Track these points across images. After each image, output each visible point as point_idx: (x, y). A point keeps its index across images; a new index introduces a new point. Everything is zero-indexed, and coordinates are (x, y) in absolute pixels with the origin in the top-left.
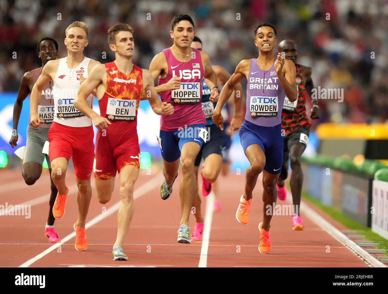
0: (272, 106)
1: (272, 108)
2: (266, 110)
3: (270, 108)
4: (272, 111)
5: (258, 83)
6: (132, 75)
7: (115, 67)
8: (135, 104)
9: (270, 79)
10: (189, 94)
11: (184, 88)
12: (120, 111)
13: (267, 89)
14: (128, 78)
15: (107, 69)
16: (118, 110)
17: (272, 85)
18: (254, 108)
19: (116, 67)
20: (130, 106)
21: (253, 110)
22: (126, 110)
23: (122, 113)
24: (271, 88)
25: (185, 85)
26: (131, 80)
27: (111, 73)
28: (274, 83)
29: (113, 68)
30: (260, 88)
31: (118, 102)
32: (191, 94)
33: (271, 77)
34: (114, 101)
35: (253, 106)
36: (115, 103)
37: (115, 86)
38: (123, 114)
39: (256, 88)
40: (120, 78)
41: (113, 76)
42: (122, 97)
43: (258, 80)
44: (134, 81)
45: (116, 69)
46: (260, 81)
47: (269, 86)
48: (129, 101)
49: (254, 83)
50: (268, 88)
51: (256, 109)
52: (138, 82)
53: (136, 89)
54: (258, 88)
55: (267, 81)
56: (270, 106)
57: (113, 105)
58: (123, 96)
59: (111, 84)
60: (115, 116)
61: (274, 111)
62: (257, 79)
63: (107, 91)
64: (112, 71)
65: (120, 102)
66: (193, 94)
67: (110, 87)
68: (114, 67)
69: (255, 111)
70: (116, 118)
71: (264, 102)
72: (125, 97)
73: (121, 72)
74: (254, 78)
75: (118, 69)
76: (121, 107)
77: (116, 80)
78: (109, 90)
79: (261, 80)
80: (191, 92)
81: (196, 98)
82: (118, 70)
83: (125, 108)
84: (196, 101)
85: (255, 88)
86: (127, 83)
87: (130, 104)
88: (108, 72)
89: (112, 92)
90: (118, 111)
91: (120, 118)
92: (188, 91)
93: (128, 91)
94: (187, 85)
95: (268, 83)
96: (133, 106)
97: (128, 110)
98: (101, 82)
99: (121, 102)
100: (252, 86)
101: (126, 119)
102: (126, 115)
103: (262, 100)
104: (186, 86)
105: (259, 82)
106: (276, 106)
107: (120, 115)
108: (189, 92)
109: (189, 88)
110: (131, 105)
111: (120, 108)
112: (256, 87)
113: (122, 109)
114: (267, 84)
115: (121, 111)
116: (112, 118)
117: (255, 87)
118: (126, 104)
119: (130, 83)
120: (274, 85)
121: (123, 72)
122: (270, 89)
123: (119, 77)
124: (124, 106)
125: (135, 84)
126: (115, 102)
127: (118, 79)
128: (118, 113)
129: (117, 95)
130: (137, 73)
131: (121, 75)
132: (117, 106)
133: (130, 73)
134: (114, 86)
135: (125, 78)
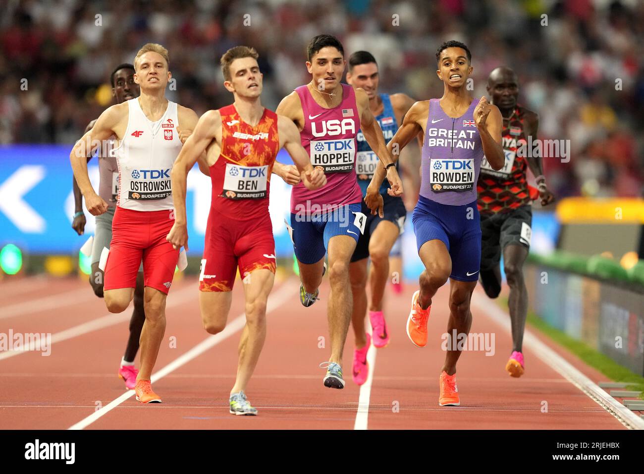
0: (466, 173)
1: (466, 177)
2: (456, 181)
3: (463, 177)
4: (466, 181)
5: (442, 137)
6: (262, 126)
7: (235, 115)
8: (266, 173)
9: (463, 132)
10: (338, 158)
11: (329, 149)
12: (245, 185)
13: (457, 147)
14: (255, 133)
15: (224, 117)
16: (241, 183)
17: (466, 142)
18: (438, 177)
19: (237, 114)
20: (259, 176)
21: (437, 181)
22: (253, 182)
23: (248, 187)
24: (464, 146)
26: (261, 135)
27: (229, 124)
28: (468, 139)
29: (232, 117)
30: (446, 145)
31: (242, 171)
32: (341, 157)
33: (465, 129)
34: (236, 169)
35: (435, 175)
36: (237, 173)
37: (236, 145)
38: (249, 189)
39: (440, 145)
40: (243, 132)
41: (233, 130)
42: (248, 162)
43: (444, 132)
44: (265, 136)
45: (237, 118)
46: (447, 134)
47: (460, 142)
48: (258, 168)
49: (436, 137)
50: (460, 146)
51: (442, 179)
52: (270, 137)
53: (267, 149)
54: (443, 145)
55: (458, 134)
56: (463, 174)
57: (234, 175)
58: (249, 160)
59: (229, 141)
60: (236, 193)
61: (469, 182)
62: (442, 131)
63: (223, 153)
64: (230, 120)
65: (244, 170)
66: (344, 158)
67: (228, 147)
68: (233, 114)
69: (439, 182)
70: (239, 196)
71: (454, 168)
72: (251, 161)
73: (244, 122)
74: (436, 129)
75: (239, 117)
76: (247, 178)
77: (238, 135)
78: (227, 151)
79: (448, 132)
80: (340, 154)
81: (348, 163)
82: (239, 119)
83: (252, 179)
84: (349, 168)
85: (437, 145)
86: (255, 140)
87: (259, 173)
88: (225, 122)
89: (230, 155)
90: (242, 185)
91: (245, 196)
92: (335, 152)
93: (256, 153)
94: (334, 144)
95: (459, 137)
96: (264, 175)
97: (257, 181)
98: (213, 140)
99: (246, 171)
100: (432, 142)
101: (253, 196)
102: (254, 190)
103: (450, 165)
104: (332, 146)
105: (445, 136)
106: (471, 173)
107: (244, 190)
108: (337, 154)
110: (261, 174)
111: (245, 180)
112: (440, 143)
113: (247, 182)
114: (458, 139)
115: (247, 185)
116: (233, 195)
117: (438, 143)
118: (254, 173)
119: (258, 139)
120: (469, 143)
121: (248, 122)
122: (462, 147)
123: (242, 130)
124: (251, 176)
125: (267, 141)
126: (237, 171)
127: (240, 133)
128: (241, 187)
129: (239, 160)
130: (269, 121)
131: (245, 128)
132: (240, 177)
133: (259, 124)
134: (234, 145)
135: (251, 132)
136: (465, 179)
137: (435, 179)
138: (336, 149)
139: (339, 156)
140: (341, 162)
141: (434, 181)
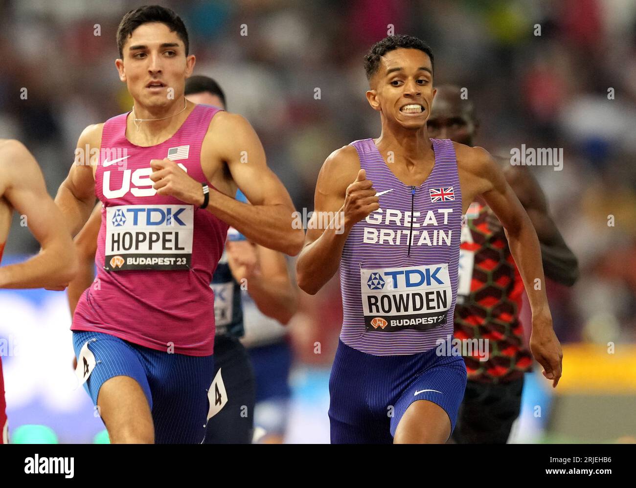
0: (432, 293)
1: (433, 300)
2: (415, 309)
3: (428, 301)
4: (434, 308)
5: (393, 226)
9: (430, 214)
10: (151, 242)
11: (135, 223)
13: (420, 244)
17: (435, 232)
18: (379, 304)
21: (378, 311)
24: (432, 241)
25: (139, 213)
28: (441, 226)
30: (398, 243)
32: (158, 240)
33: (435, 208)
35: (373, 301)
39: (386, 241)
46: (402, 220)
47: (425, 233)
49: (378, 227)
50: (425, 242)
51: (387, 308)
54: (391, 243)
55: (421, 219)
56: (427, 294)
61: (442, 309)
62: (392, 214)
66: (165, 241)
69: (382, 313)
71: (409, 284)
74: (380, 211)
79: (403, 215)
80: (157, 234)
81: (174, 251)
84: (175, 262)
85: (381, 242)
92: (147, 229)
94: (145, 214)
95: (425, 224)
100: (371, 236)
103: (401, 279)
104: (142, 216)
105: (399, 224)
106: (445, 292)
108: (151, 234)
109: (152, 220)
112: (387, 238)
114: (421, 230)
117: (383, 238)
120: (442, 232)
122: (430, 244)
136: (432, 304)
137: (374, 307)
138: (149, 223)
139: (154, 237)
140: (157, 248)
141: (371, 311)
